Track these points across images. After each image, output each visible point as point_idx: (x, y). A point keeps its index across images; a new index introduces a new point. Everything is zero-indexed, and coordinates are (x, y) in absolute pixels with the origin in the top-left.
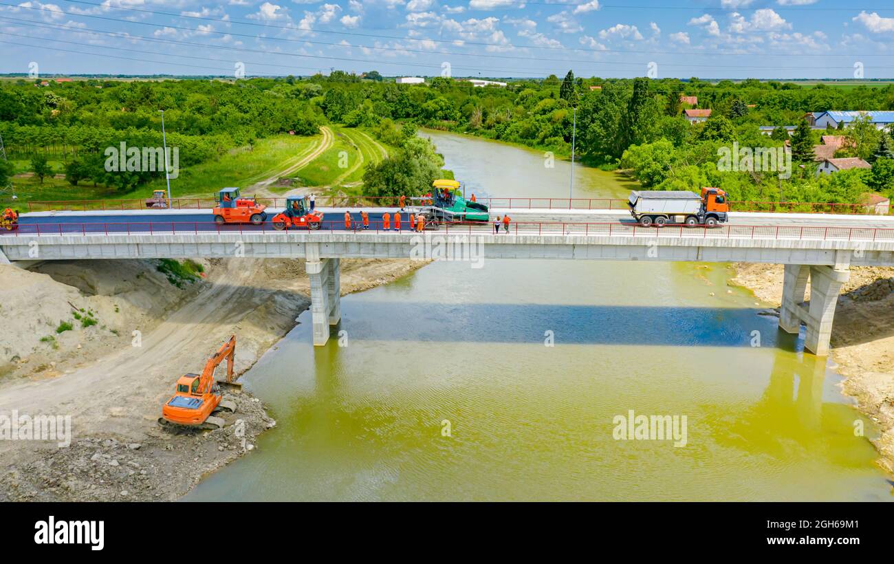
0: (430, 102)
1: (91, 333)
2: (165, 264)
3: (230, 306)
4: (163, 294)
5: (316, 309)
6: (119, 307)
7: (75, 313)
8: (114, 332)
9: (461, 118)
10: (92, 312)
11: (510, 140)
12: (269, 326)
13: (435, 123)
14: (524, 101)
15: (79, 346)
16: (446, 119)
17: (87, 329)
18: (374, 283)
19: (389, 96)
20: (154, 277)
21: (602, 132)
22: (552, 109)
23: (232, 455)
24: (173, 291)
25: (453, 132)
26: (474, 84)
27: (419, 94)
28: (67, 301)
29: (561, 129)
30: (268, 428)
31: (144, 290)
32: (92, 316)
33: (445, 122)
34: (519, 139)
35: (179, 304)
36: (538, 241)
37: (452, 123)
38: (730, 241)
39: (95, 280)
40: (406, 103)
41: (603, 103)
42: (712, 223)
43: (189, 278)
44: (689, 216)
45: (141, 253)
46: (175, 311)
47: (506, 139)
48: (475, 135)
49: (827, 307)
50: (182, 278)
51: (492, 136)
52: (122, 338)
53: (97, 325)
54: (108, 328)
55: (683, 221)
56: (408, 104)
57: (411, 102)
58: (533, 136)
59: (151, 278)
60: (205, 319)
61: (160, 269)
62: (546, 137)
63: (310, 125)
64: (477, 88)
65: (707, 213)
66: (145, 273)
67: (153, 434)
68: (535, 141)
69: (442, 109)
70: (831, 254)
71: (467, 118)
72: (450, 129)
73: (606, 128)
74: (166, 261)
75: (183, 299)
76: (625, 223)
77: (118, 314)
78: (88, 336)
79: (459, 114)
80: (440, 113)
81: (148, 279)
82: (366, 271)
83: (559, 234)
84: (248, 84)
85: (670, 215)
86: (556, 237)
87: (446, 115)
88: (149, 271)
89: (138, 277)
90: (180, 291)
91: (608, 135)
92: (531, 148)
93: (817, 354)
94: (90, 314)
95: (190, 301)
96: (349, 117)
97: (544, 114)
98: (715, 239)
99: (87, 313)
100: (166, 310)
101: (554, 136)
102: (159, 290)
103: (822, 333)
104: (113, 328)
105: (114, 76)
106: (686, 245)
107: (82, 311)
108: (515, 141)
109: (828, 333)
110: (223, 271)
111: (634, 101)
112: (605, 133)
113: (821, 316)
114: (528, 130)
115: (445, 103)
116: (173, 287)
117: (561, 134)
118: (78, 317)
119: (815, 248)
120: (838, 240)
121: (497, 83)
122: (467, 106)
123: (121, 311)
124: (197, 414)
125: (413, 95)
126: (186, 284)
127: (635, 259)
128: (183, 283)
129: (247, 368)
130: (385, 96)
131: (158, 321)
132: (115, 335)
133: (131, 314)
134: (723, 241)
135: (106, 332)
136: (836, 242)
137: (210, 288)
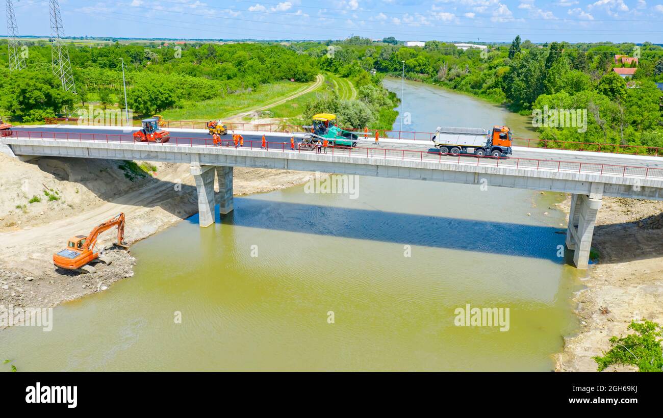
0: (412, 60)
1: (53, 205)
2: (126, 164)
3: (160, 195)
4: (116, 184)
5: (201, 200)
6: (79, 190)
7: (45, 192)
8: (70, 206)
9: (433, 72)
10: (58, 192)
11: (463, 90)
12: (177, 211)
13: (413, 76)
14: (491, 60)
15: (42, 213)
16: (422, 73)
17: (51, 202)
18: (275, 187)
19: (385, 55)
20: (114, 172)
21: (524, 85)
22: (497, 66)
23: (88, 292)
24: (126, 182)
25: (425, 83)
26: (457, 47)
27: (406, 54)
28: (42, 183)
29: (501, 82)
30: (125, 277)
31: (102, 180)
32: (58, 194)
33: (421, 75)
34: (471, 89)
35: (126, 192)
36: (348, 161)
37: (426, 76)
38: (498, 169)
39: (70, 171)
40: (395, 60)
41: (527, 62)
42: (480, 154)
43: (142, 175)
44: (478, 148)
45: (90, 155)
46: (121, 196)
47: (461, 89)
48: (440, 85)
49: (586, 229)
50: (136, 174)
51: (452, 86)
52: (76, 210)
53: (60, 201)
54: (67, 202)
55: (473, 152)
56: (397, 61)
57: (399, 59)
58: (480, 87)
59: (112, 173)
60: (137, 202)
61: (121, 167)
62: (489, 88)
63: (305, 74)
64: (459, 50)
65: (493, 147)
66: (108, 169)
67: (49, 272)
68: (480, 91)
69: (419, 65)
70: (587, 185)
71: (437, 72)
72: (423, 81)
73: (527, 82)
74: (127, 162)
75: (131, 188)
76: (432, 151)
77: (77, 194)
78: (50, 207)
79: (431, 69)
80: (418, 69)
81: (110, 174)
82: (274, 179)
83: (365, 156)
84: (298, 46)
85: (463, 147)
86: (361, 158)
87: (422, 70)
88: (111, 168)
89: (101, 171)
90: (131, 183)
91: (528, 87)
92: (476, 97)
93: (578, 268)
94: (56, 193)
95: (136, 190)
96: (343, 70)
97: (490, 70)
98: (486, 167)
99: (54, 192)
100: (115, 194)
101: (495, 87)
102: (113, 181)
103: (582, 251)
104: (70, 203)
105: (216, 40)
106: (463, 170)
107: (52, 190)
108: (467, 90)
109: (588, 251)
110: (172, 172)
111: (549, 60)
112: (525, 86)
113: (582, 237)
114: (476, 82)
115: (423, 61)
116: (128, 180)
117: (500, 86)
118: (47, 194)
119: (570, 179)
120: (591, 173)
121: (478, 46)
122: (438, 63)
123: (80, 193)
124: (72, 262)
125: (401, 54)
126: (138, 179)
127: (424, 179)
128: (136, 178)
129: (144, 237)
130: (382, 55)
131: (106, 201)
132: (70, 208)
133: (87, 196)
134: (493, 169)
135: (65, 206)
136: (589, 175)
137: (156, 183)
